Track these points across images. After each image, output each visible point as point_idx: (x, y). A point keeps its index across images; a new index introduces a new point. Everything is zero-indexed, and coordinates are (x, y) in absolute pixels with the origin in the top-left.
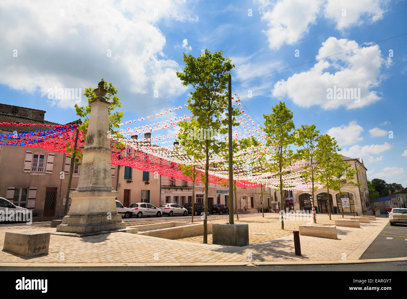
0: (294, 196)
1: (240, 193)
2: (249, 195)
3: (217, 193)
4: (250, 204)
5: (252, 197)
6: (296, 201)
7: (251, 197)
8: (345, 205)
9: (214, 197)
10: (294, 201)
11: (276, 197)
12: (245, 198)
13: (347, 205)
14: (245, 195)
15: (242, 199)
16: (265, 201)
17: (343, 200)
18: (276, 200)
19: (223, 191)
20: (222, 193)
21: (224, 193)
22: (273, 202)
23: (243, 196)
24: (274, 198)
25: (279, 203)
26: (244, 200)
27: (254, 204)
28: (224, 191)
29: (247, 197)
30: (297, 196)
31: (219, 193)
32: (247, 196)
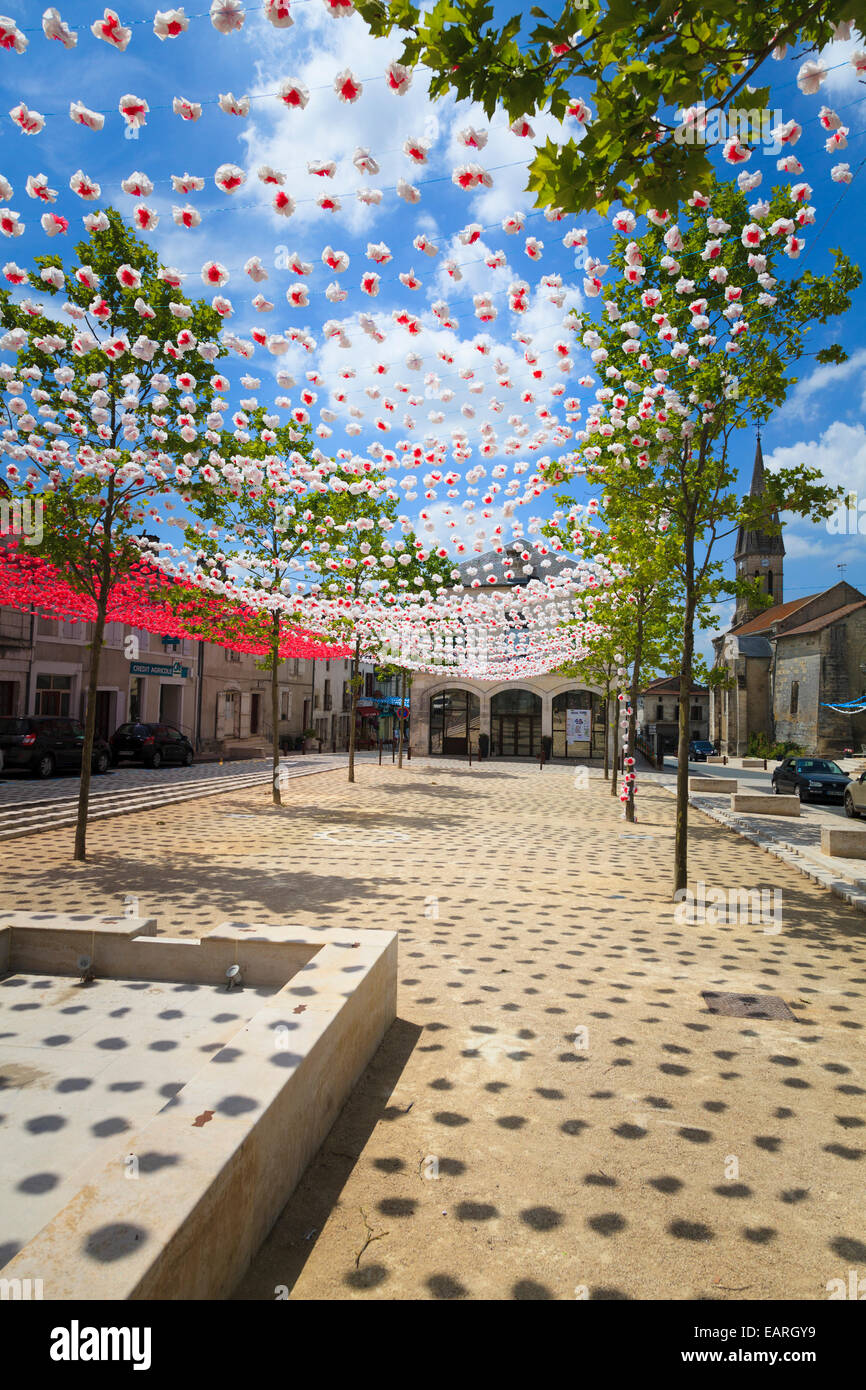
0: (415, 698)
1: (215, 677)
2: (248, 685)
3: (132, 671)
4: (246, 722)
5: (257, 692)
6: (420, 714)
7: (254, 692)
8: (578, 730)
9: (116, 689)
10: (414, 713)
11: (327, 696)
12: (233, 696)
13: (583, 732)
14: (233, 684)
15: (222, 702)
16: (293, 708)
17: (572, 715)
18: (327, 706)
19: (154, 666)
20: (150, 673)
21: (159, 674)
22: (318, 713)
23: (225, 688)
24: (321, 700)
25: (333, 716)
26: (229, 704)
27: (261, 719)
28: (161, 666)
29: (239, 694)
30: (425, 696)
31: (138, 673)
32: (239, 688)
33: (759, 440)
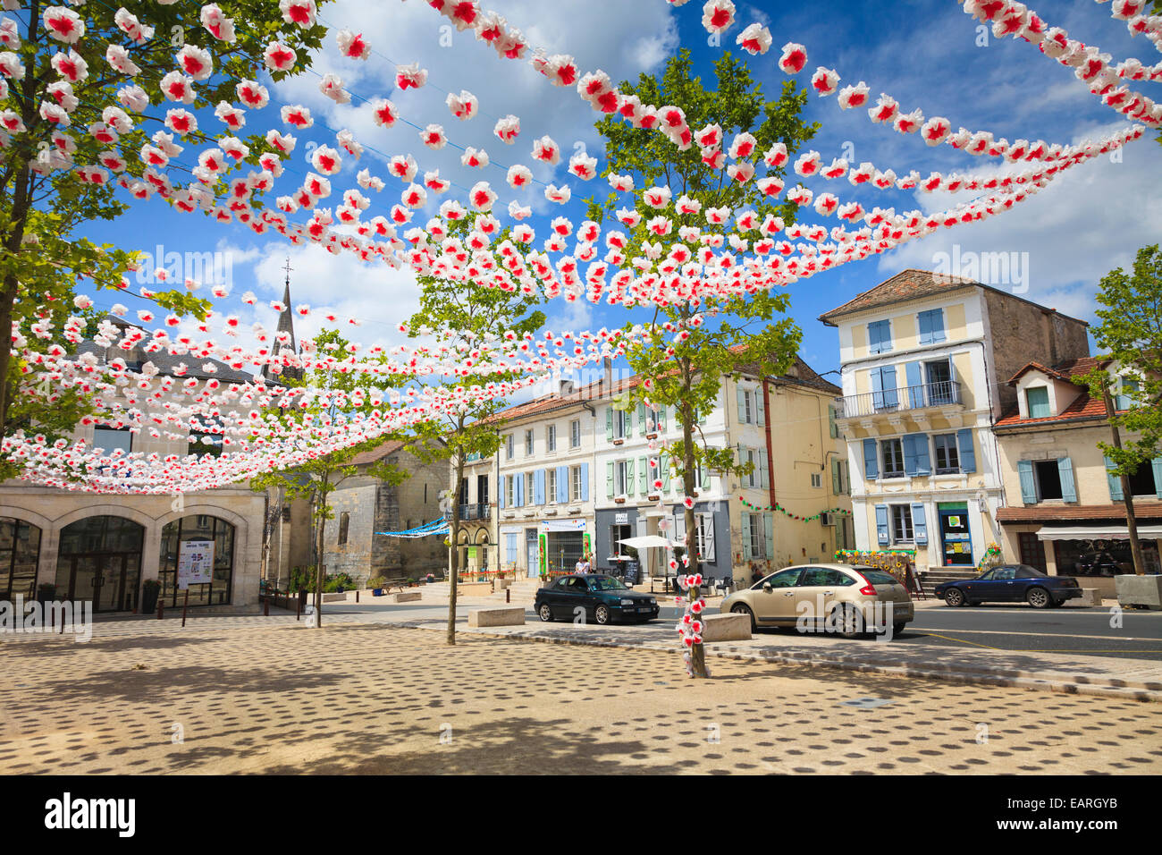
8: (195, 569)
13: (202, 571)
17: (188, 550)
33: (287, 283)
